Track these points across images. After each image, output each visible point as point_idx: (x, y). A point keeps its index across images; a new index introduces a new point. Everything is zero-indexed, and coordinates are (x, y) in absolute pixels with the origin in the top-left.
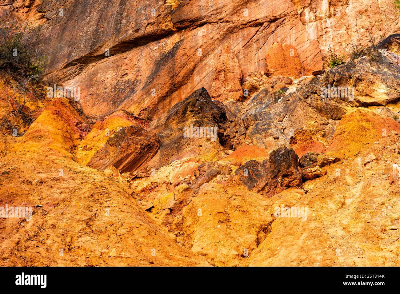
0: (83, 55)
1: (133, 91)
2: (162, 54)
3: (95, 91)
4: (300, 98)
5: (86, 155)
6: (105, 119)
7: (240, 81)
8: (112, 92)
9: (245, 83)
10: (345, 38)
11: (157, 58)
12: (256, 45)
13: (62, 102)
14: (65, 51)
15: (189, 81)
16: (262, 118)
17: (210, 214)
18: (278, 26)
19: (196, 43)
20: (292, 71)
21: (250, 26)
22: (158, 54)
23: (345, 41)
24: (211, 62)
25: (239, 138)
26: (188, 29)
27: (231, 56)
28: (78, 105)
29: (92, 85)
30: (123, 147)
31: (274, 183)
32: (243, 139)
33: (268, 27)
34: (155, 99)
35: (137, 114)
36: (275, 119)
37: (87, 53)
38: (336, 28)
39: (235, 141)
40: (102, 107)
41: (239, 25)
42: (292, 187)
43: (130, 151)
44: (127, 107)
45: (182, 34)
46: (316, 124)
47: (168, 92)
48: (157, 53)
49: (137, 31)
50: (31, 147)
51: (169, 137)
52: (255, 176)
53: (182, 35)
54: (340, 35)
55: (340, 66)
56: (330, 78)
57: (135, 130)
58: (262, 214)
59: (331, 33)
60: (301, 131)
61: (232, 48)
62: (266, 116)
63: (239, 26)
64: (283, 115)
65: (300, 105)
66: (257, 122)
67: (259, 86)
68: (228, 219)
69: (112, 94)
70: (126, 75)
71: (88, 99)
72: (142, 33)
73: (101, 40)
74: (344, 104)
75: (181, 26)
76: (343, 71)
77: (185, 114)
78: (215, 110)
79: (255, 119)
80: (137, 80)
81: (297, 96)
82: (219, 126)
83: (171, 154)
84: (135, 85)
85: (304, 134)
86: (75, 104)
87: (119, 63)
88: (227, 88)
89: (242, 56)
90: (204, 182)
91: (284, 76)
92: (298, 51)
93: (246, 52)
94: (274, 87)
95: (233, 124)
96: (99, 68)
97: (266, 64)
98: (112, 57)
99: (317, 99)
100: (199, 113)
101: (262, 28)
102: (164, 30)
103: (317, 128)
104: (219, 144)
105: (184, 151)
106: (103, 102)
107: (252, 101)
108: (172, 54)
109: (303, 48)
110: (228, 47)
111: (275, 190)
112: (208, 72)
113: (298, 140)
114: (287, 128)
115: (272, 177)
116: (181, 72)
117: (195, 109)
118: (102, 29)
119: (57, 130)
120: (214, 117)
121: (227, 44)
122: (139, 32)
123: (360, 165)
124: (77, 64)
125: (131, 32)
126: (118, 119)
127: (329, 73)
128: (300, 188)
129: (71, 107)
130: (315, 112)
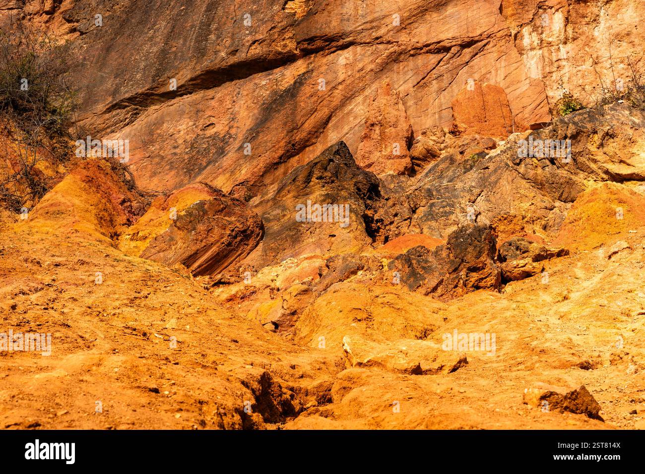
0: (140, 91)
1: (223, 152)
2: (275, 93)
3: (158, 151)
4: (507, 164)
5: (136, 247)
6: (172, 194)
7: (406, 142)
8: (187, 153)
9: (416, 145)
10: (591, 78)
11: (267, 100)
12: (437, 83)
13: (98, 166)
14: (109, 84)
15: (319, 139)
16: (441, 196)
17: (341, 312)
18: (477, 54)
19: (334, 75)
20: (498, 129)
21: (427, 52)
22: (268, 92)
23: (591, 83)
24: (359, 109)
25: (399, 224)
26: (322, 53)
27: (393, 99)
28: (126, 173)
29: (152, 142)
30: (200, 233)
31: (454, 279)
32: (407, 228)
33: (458, 54)
34: (259, 167)
35: (227, 192)
36: (462, 197)
37: (147, 88)
38: (575, 61)
39: (393, 229)
40: (167, 177)
41: (409, 49)
42: (484, 288)
43: (212, 240)
44: (210, 179)
45: (310, 61)
46: (533, 207)
47: (282, 156)
48: (266, 90)
49: (234, 52)
50: (42, 227)
51: (279, 220)
52: (421, 269)
53: (311, 63)
54: (581, 72)
55: (577, 112)
56: (560, 132)
57: (222, 206)
58: (428, 316)
59: (566, 69)
60: (505, 216)
61: (396, 87)
62: (448, 192)
63: (410, 51)
64: (476, 191)
65: (507, 175)
66: (431, 201)
67: (439, 152)
68: (369, 318)
69: (186, 157)
70: (211, 127)
71: (145, 164)
72: (241, 56)
73: (171, 67)
74: (582, 175)
75: (310, 47)
76: (582, 121)
77: (309, 183)
78: (360, 177)
79: (428, 196)
80: (230, 134)
81: (501, 161)
82: (365, 205)
83: (281, 247)
84: (227, 142)
85: (511, 221)
86: (122, 171)
87: (200, 106)
88: (383, 153)
89: (412, 102)
90: (335, 281)
91: (483, 137)
92: (508, 96)
93: (419, 95)
94: (465, 153)
95: (390, 203)
96: (165, 113)
97: (453, 116)
98: (189, 95)
99: (537, 167)
100: (333, 182)
101: (449, 55)
102: (280, 53)
103: (534, 215)
104: (365, 234)
105: (305, 243)
106: (171, 169)
107: (426, 175)
108: (293, 92)
109: (518, 92)
110: (388, 85)
111: (454, 292)
112: (352, 126)
113: (501, 232)
114: (483, 214)
115: (451, 270)
116: (306, 123)
117: (326, 174)
118: (174, 49)
119: (88, 206)
120: (359, 189)
121: (388, 80)
122: (238, 54)
123: (601, 259)
124: (129, 106)
125: (223, 54)
126: (194, 193)
127: (558, 123)
128: (496, 290)
129: (114, 175)
130: (531, 187)
